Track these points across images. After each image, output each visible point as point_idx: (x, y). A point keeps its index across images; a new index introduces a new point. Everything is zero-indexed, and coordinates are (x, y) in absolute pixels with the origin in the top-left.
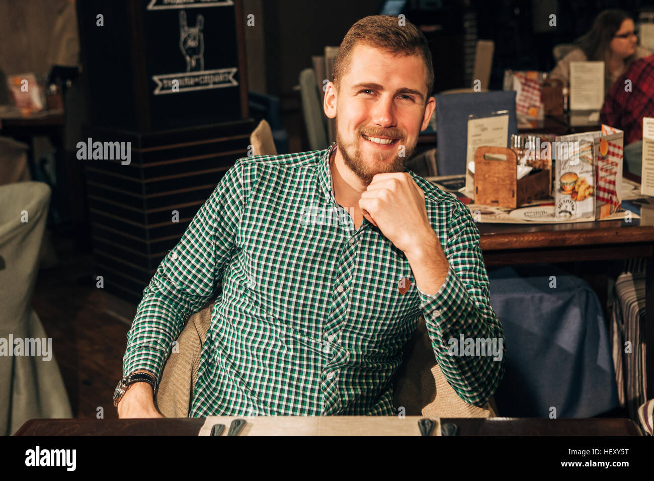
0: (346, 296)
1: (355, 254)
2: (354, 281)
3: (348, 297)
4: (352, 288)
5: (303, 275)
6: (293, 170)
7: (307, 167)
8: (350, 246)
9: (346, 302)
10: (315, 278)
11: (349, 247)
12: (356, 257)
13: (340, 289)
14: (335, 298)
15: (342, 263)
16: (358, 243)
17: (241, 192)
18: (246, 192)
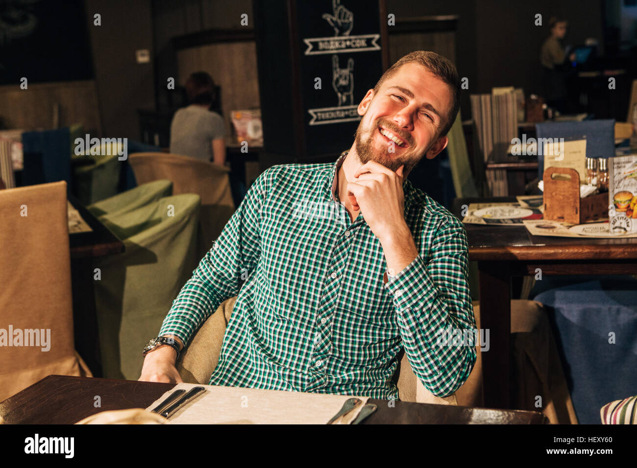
0: (338, 282)
1: (350, 246)
2: (346, 270)
3: (340, 283)
4: (344, 276)
5: (304, 260)
6: (311, 173)
7: (322, 171)
8: (346, 239)
9: (337, 287)
10: (313, 263)
11: (344, 240)
12: (350, 249)
13: (334, 275)
14: (328, 283)
15: (337, 253)
16: (353, 236)
17: (264, 188)
18: (268, 188)
